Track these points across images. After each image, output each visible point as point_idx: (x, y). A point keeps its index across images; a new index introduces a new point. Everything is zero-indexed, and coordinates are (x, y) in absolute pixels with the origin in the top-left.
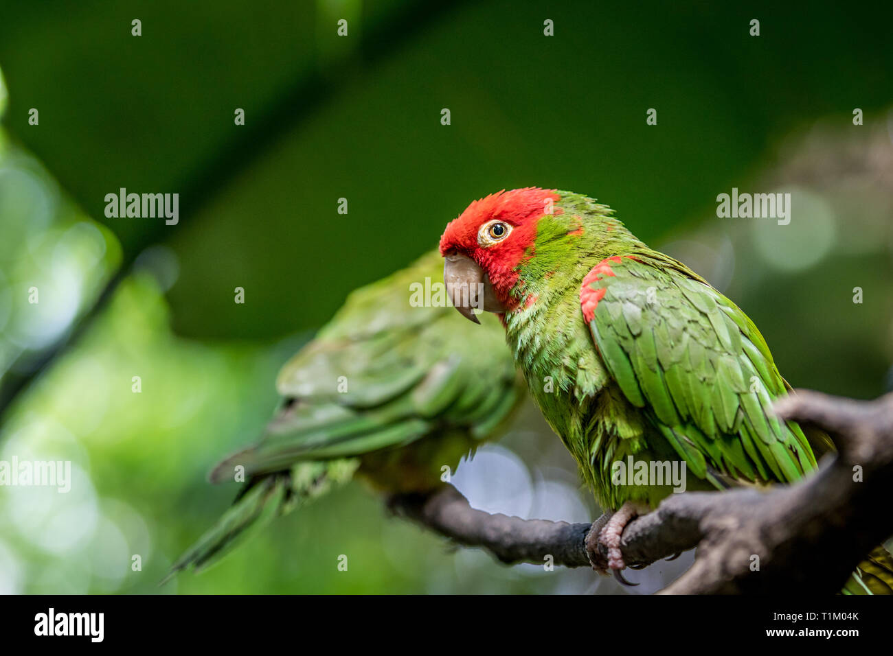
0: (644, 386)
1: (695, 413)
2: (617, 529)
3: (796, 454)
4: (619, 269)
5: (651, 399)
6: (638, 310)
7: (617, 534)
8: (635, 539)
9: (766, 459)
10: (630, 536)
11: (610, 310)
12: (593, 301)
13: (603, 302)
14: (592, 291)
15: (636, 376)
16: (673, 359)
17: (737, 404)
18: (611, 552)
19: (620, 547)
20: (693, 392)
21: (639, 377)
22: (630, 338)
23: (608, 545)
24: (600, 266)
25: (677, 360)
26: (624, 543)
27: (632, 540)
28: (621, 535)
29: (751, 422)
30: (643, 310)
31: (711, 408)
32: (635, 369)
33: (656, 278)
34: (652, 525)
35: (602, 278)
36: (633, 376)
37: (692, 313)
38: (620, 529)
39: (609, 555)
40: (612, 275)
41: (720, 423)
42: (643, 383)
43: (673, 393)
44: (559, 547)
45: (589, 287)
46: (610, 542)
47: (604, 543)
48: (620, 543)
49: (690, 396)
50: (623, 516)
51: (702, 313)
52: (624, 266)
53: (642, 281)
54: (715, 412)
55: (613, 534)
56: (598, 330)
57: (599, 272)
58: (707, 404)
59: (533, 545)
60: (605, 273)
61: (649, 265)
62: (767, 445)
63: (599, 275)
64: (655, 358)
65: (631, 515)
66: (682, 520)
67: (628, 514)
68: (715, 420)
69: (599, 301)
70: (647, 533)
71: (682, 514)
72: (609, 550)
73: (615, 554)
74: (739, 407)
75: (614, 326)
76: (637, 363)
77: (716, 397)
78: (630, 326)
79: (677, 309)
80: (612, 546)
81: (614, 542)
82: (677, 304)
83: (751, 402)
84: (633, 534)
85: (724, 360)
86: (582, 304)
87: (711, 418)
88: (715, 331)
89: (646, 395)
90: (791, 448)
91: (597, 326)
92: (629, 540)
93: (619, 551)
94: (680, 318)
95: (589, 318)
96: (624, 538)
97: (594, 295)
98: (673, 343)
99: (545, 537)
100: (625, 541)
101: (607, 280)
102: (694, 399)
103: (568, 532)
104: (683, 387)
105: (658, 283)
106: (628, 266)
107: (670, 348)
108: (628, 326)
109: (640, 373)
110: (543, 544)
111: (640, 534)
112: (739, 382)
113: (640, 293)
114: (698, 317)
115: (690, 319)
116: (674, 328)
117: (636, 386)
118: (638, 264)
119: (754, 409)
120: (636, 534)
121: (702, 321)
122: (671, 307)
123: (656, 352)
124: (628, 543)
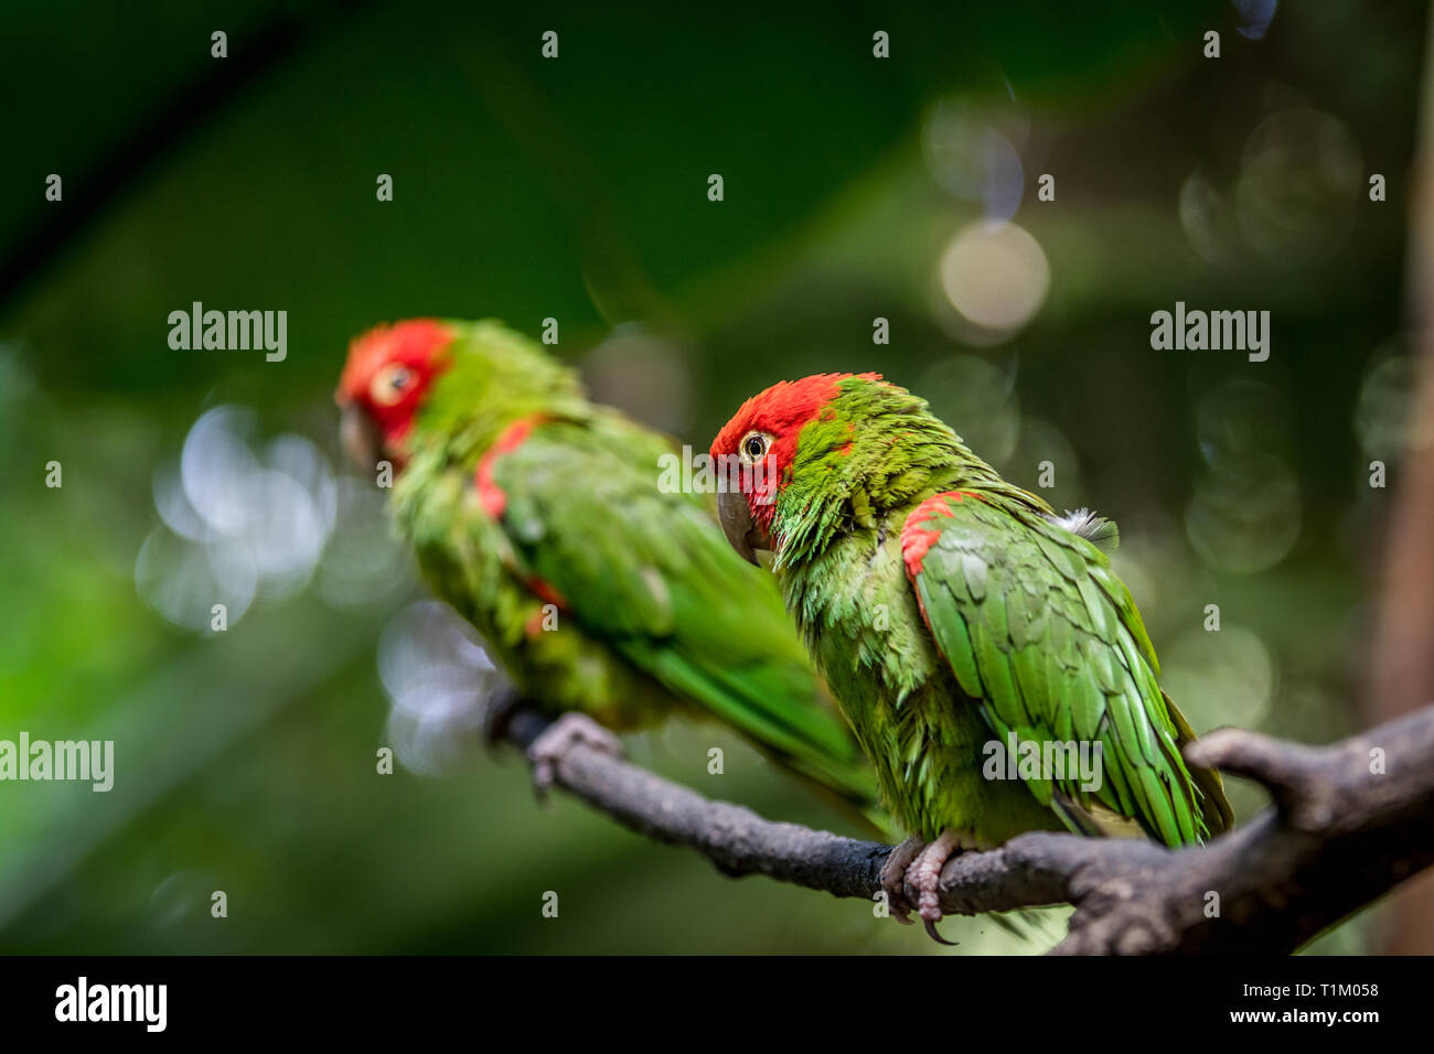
0: (985, 669)
1: (1049, 713)
2: (934, 866)
3: (1168, 785)
4: (960, 509)
5: (991, 687)
6: (983, 566)
7: (934, 872)
8: (962, 886)
9: (1133, 786)
10: (954, 880)
11: (946, 562)
12: (922, 546)
13: (936, 550)
14: (920, 532)
15: (974, 654)
16: (1029, 637)
17: (1101, 707)
18: (924, 896)
19: (937, 890)
20: (1050, 683)
21: (978, 656)
22: (970, 602)
23: (921, 887)
24: (932, 502)
25: (1036, 639)
26: (943, 888)
27: (957, 886)
28: (939, 874)
29: (1118, 735)
30: (991, 567)
31: (1070, 709)
32: (975, 645)
33: (1008, 527)
34: (991, 871)
35: (936, 518)
36: (970, 655)
37: (1054, 577)
38: (939, 866)
39: (921, 901)
40: (950, 515)
41: (1078, 729)
42: (983, 665)
43: (1022, 683)
44: (827, 870)
45: (916, 526)
46: (925, 884)
47: (915, 881)
48: (938, 884)
49: (1045, 691)
50: (943, 848)
51: (1067, 579)
52: (966, 506)
53: (990, 528)
54: (1075, 714)
55: (929, 873)
56: (927, 588)
57: (931, 509)
58: (1066, 703)
59: (785, 861)
60: (940, 510)
61: (997, 508)
62: (1135, 767)
63: (932, 514)
64: (1006, 634)
65: (954, 848)
66: (1039, 871)
67: (950, 846)
68: (1073, 725)
69: (930, 547)
70: (982, 880)
71: (1042, 865)
72: (922, 894)
73: (929, 899)
74: (1105, 713)
75: (949, 583)
76: (978, 639)
77: (1079, 693)
78: (971, 587)
79: (1034, 569)
80: (926, 889)
81: (930, 883)
82: (1035, 563)
83: (1120, 708)
84: (959, 878)
85: (1093, 646)
86: (904, 549)
87: (1068, 721)
88: (1085, 606)
89: (985, 683)
90: (1162, 777)
91: (925, 582)
92: (953, 884)
93: (935, 895)
94: (1038, 583)
95: (914, 570)
96: (942, 880)
97: (923, 539)
98: (1030, 616)
99: (804, 854)
100: (946, 885)
101: (943, 520)
102: (1050, 692)
103: (843, 854)
104: (1036, 678)
105: (1011, 534)
106: (972, 507)
107: (1026, 621)
108: (968, 587)
109: (980, 651)
110: (801, 862)
111: (971, 880)
112: (1106, 677)
113: (988, 544)
114: (1062, 584)
115: (1051, 583)
116: (1031, 595)
117: (973, 669)
118: (985, 506)
119: (1122, 717)
120: (965, 878)
121: (1068, 589)
122: (1027, 566)
123: (1008, 625)
124: (951, 889)
